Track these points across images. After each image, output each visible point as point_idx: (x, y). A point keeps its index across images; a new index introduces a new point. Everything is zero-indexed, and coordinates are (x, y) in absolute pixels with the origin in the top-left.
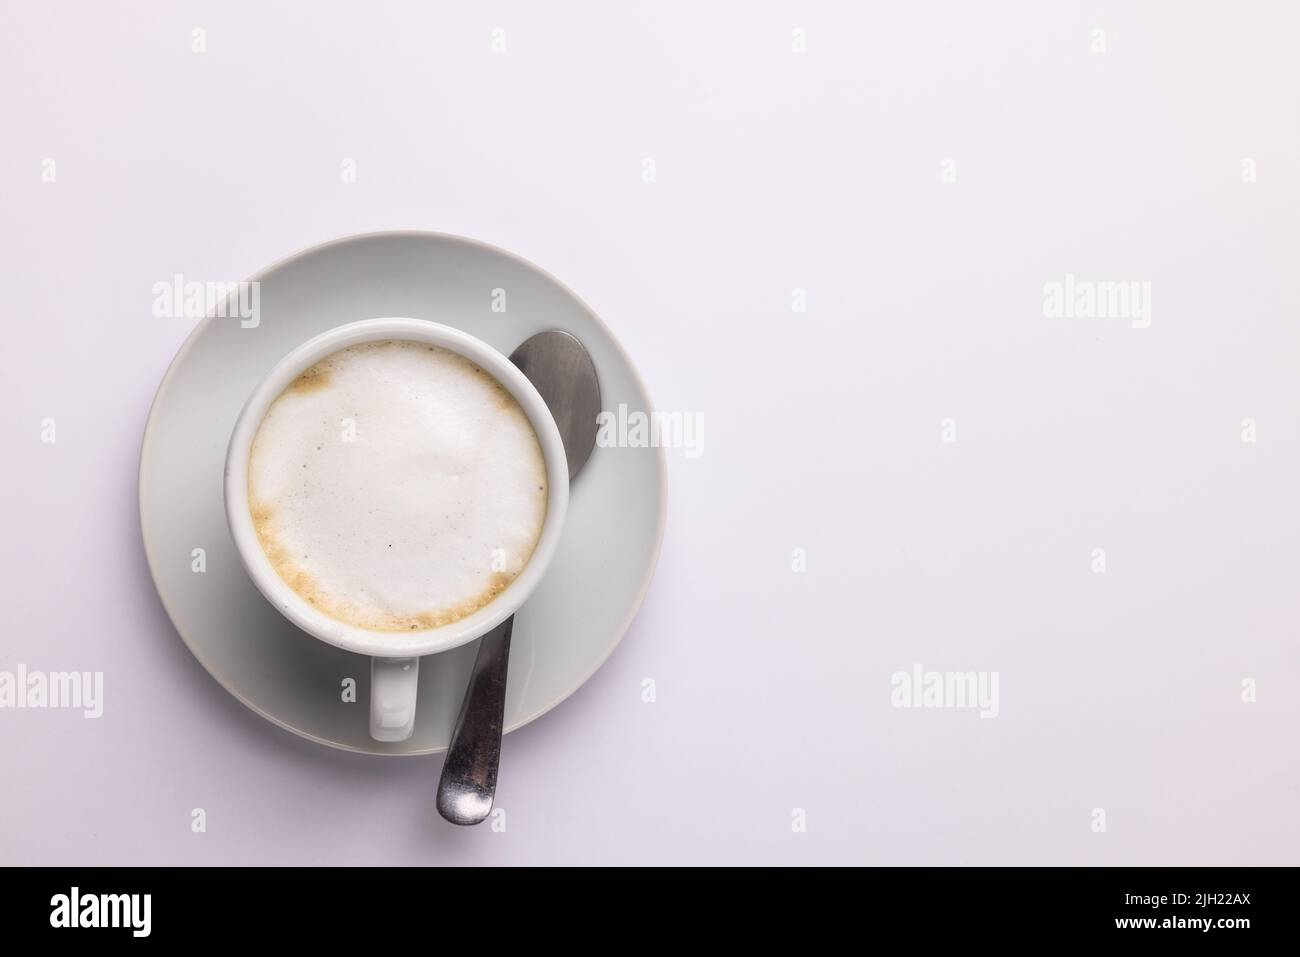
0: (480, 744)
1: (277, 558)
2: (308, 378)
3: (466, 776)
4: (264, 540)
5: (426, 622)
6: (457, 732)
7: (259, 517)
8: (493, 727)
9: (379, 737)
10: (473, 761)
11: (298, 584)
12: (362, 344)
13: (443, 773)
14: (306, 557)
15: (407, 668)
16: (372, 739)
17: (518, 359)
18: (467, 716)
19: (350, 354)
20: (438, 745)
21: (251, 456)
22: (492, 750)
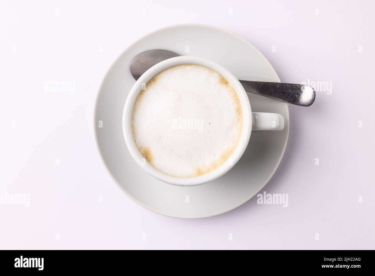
0: (285, 91)
1: (215, 166)
2: (146, 155)
3: (297, 96)
4: (208, 171)
5: (239, 110)
6: (280, 100)
7: (199, 173)
8: (278, 86)
9: (283, 127)
10: (291, 93)
11: (225, 158)
12: (133, 136)
13: (295, 104)
14: (215, 155)
15: (256, 117)
16: (283, 130)
17: (137, 77)
18: (274, 96)
19: (137, 140)
20: (285, 106)
21: (176, 177)
22: (287, 86)
